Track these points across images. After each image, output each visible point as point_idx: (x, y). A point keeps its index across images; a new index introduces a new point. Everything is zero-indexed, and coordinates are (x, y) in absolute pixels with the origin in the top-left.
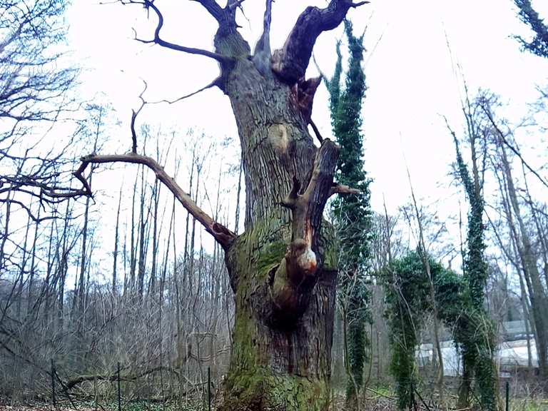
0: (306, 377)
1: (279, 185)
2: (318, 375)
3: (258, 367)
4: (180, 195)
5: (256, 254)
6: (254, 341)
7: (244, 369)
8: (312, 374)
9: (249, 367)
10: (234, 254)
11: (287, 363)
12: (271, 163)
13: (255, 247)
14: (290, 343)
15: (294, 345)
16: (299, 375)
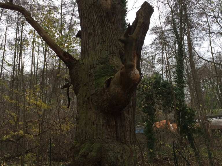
0: (125, 143)
1: (106, 30)
2: (131, 142)
3: (97, 138)
4: (41, 32)
5: (92, 71)
6: (94, 122)
7: (87, 140)
8: (128, 142)
9: (90, 138)
10: (76, 71)
11: (115, 135)
12: (101, 16)
13: (92, 66)
14: (116, 123)
15: (118, 125)
16: (122, 143)
